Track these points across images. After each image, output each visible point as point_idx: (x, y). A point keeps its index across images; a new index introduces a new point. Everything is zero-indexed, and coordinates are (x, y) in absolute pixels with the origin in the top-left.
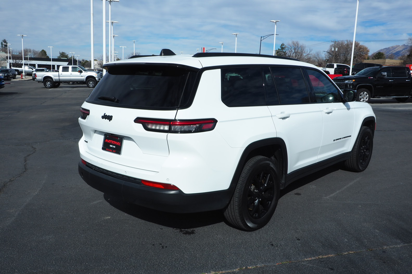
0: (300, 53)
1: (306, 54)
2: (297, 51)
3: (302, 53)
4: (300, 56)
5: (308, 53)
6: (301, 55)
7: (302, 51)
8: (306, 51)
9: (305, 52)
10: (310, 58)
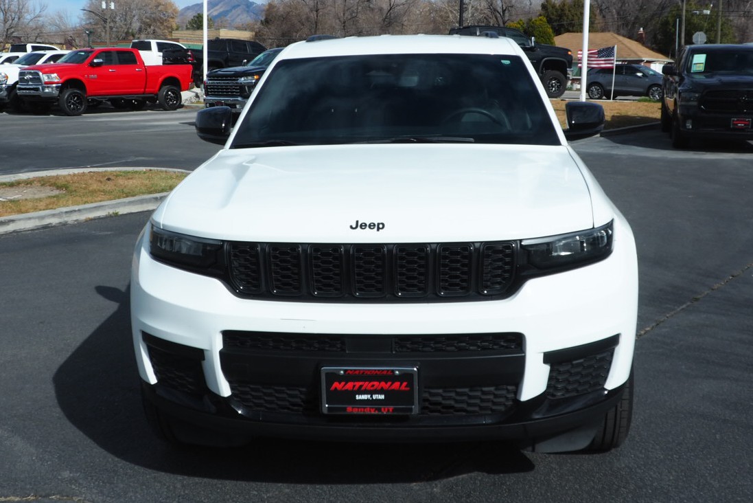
0: (15, 13)
1: (32, 15)
2: (7, 6)
3: (21, 12)
4: (16, 19)
5: (37, 12)
6: (19, 19)
7: (21, 7)
8: (31, 8)
9: (28, 12)
10: (43, 25)
